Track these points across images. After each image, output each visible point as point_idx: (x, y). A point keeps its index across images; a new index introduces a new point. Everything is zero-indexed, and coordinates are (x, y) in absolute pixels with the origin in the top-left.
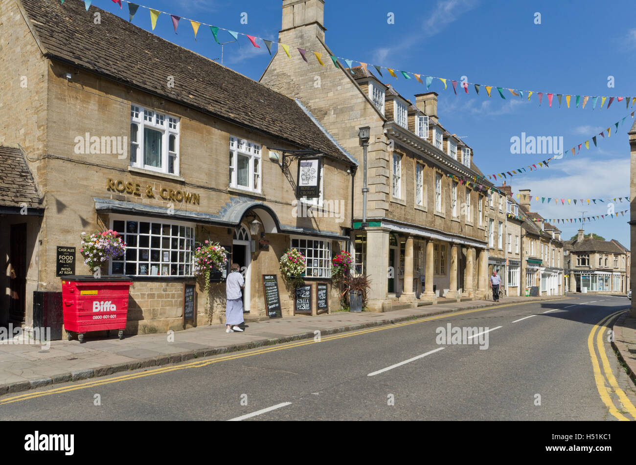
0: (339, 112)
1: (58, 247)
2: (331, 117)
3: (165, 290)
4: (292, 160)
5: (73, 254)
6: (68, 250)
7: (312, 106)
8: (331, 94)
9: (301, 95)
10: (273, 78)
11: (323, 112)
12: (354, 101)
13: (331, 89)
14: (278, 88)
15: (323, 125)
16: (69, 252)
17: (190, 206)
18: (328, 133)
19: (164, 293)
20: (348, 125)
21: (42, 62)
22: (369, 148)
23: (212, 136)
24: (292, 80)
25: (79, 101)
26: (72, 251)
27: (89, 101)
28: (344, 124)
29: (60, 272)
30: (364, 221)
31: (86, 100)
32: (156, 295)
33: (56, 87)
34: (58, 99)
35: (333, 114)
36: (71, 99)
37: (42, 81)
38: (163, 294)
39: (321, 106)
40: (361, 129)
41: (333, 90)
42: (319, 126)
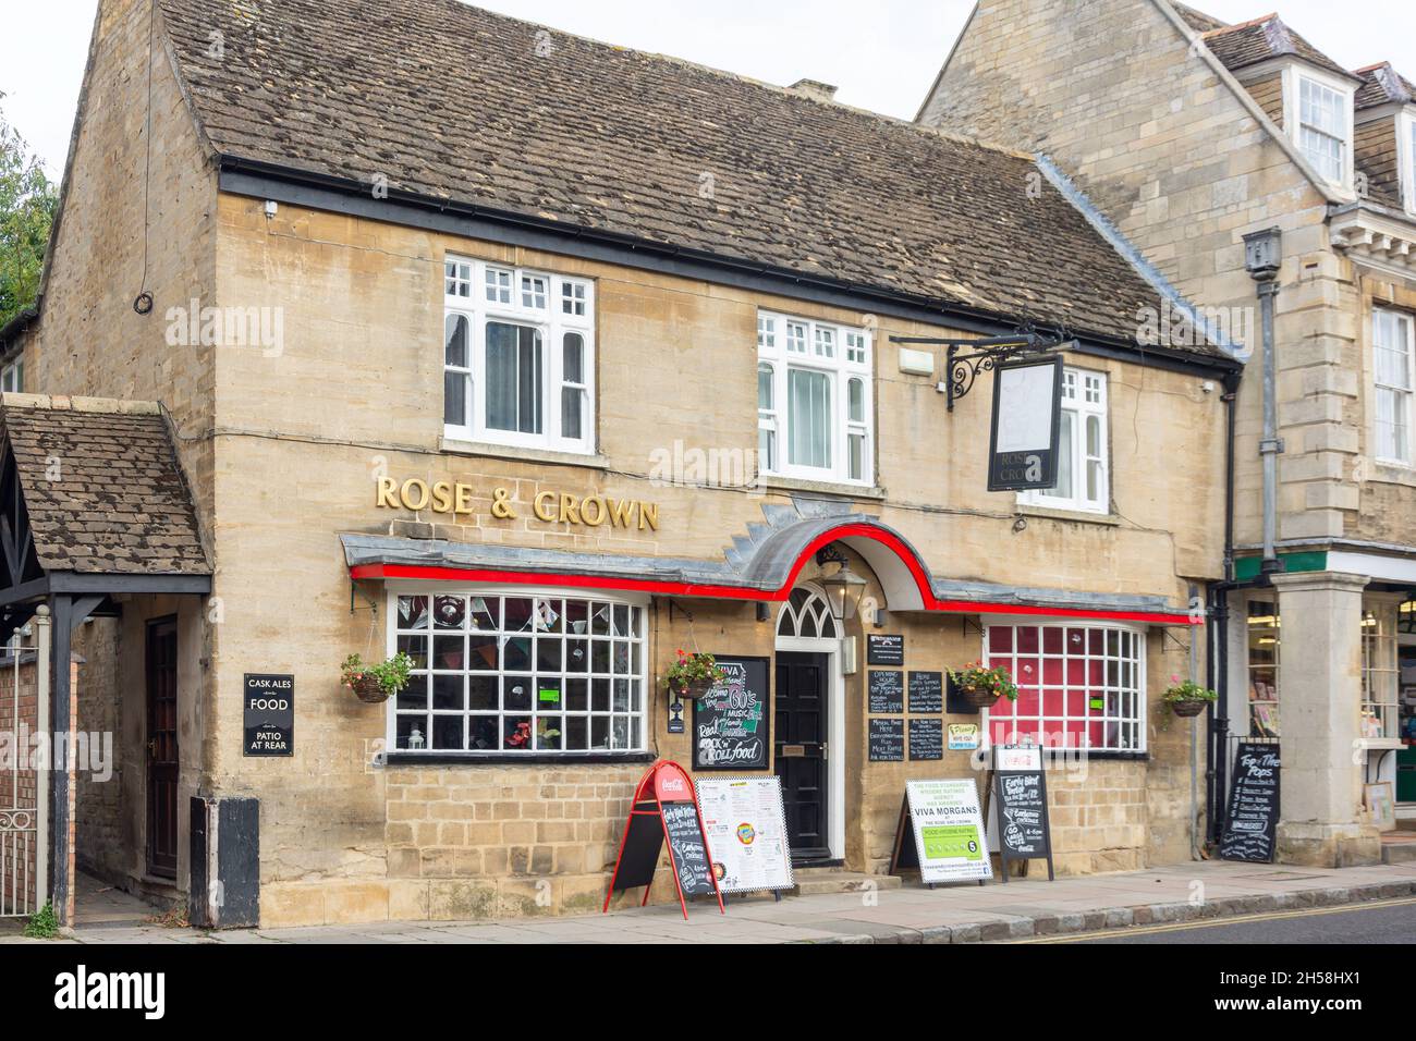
0: (1178, 186)
1: (248, 677)
2: (1153, 204)
3: (548, 793)
4: (976, 372)
5: (288, 695)
6: (275, 684)
7: (1091, 175)
8: (1149, 130)
9: (1055, 140)
10: (966, 93)
11: (1124, 193)
12: (1227, 145)
13: (1150, 112)
14: (981, 125)
15: (1126, 236)
16: (275, 689)
17: (629, 541)
18: (1144, 262)
19: (546, 801)
20: (1209, 230)
21: (207, 179)
22: (1281, 303)
23: (697, 324)
24: (1026, 94)
25: (298, 273)
26: (285, 685)
27: (327, 268)
28: (1194, 227)
29: (254, 745)
30: (1269, 554)
31: (319, 266)
32: (521, 809)
33: (238, 242)
34: (246, 273)
35: (1157, 193)
36: (279, 270)
37: (204, 230)
38: (543, 805)
39: (1119, 174)
40: (1248, 238)
41: (1155, 116)
42: (1111, 240)
